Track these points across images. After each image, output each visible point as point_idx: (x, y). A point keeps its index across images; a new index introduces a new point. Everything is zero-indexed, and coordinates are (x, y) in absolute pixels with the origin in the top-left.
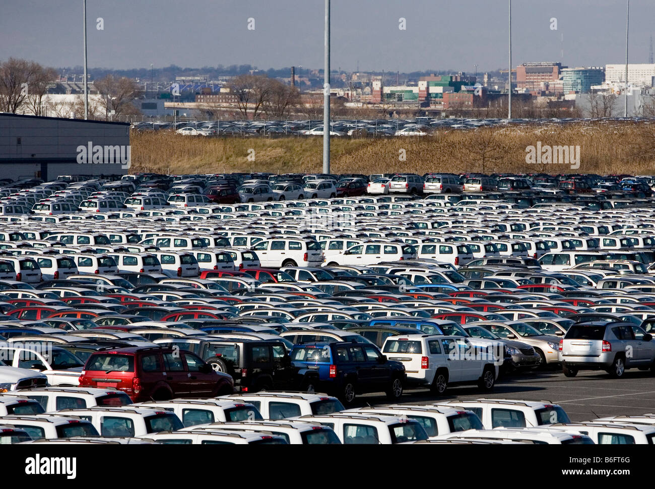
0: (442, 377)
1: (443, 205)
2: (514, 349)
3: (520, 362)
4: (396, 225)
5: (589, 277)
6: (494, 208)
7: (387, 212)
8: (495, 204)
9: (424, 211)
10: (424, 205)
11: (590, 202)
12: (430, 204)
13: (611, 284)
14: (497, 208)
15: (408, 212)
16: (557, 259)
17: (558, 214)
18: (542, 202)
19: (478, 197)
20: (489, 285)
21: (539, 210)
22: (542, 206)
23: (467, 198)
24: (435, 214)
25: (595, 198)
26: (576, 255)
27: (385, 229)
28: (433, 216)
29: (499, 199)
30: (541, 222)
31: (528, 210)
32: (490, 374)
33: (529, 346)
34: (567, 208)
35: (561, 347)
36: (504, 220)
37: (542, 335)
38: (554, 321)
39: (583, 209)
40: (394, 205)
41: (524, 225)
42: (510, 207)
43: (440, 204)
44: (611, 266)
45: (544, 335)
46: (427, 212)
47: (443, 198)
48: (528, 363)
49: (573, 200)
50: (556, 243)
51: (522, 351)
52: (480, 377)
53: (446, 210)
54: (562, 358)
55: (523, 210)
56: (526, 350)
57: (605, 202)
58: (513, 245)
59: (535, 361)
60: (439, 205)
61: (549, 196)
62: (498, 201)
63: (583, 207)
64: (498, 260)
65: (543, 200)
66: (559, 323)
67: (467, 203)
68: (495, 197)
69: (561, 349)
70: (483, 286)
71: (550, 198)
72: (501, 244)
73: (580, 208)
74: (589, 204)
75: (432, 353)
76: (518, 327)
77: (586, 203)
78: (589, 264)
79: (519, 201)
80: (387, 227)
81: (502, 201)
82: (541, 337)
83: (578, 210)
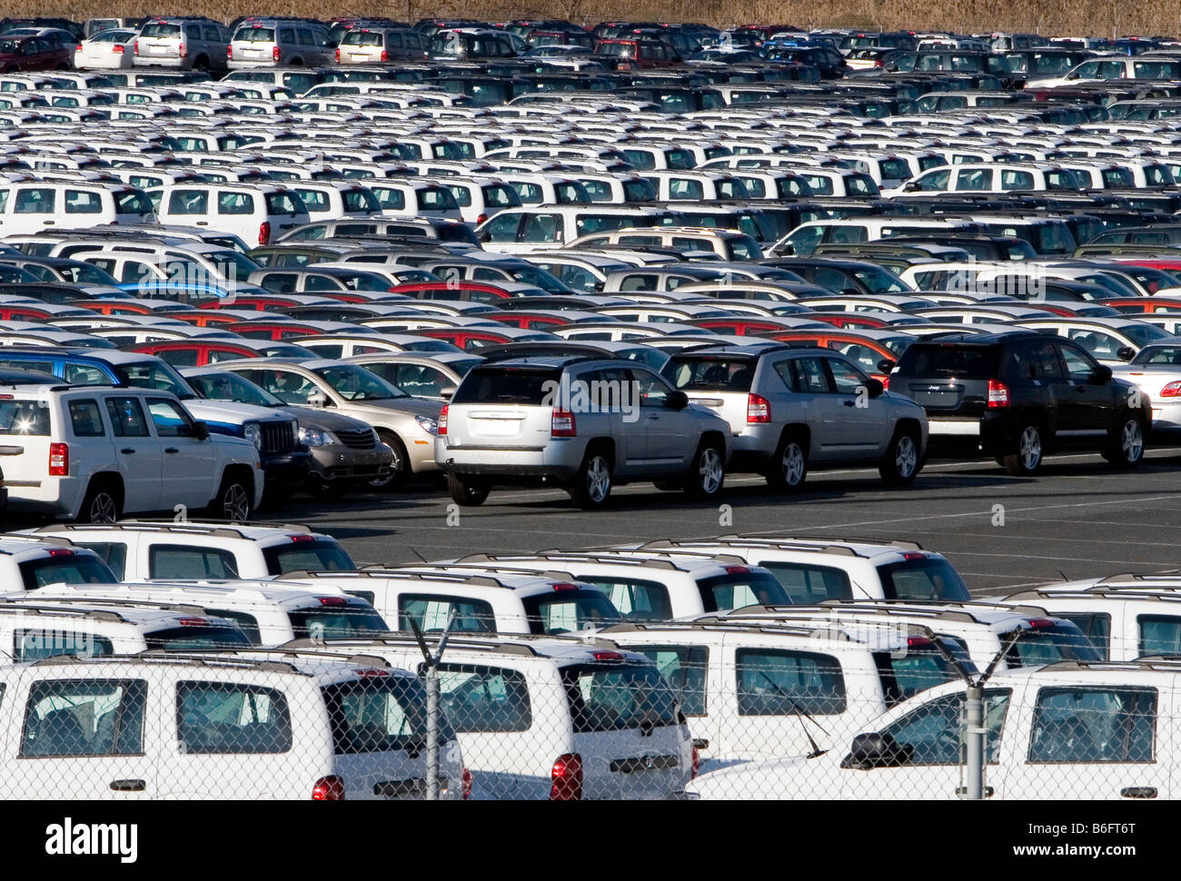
0: (104, 499)
1: (266, 95)
2: (321, 432)
3: (337, 467)
4: (116, 142)
5: (600, 268)
6: (403, 104)
7: (108, 113)
8: (405, 94)
9: (209, 111)
10: (215, 95)
11: (666, 92)
12: (231, 93)
13: (641, 282)
14: (410, 104)
15: (168, 113)
16: (526, 228)
17: (572, 119)
18: (538, 90)
19: (367, 77)
20: (318, 283)
21: (523, 111)
22: (536, 99)
23: (336, 78)
24: (236, 118)
25: (684, 81)
26: (579, 217)
27: (83, 150)
28: (228, 123)
29: (421, 83)
30: (517, 139)
31: (493, 109)
32: (238, 491)
33: (361, 425)
34: (599, 105)
35: (443, 425)
36: (417, 133)
37: (402, 397)
38: (438, 361)
39: (643, 109)
40: (132, 96)
41: (471, 146)
42: (447, 101)
43: (259, 94)
44: (667, 242)
45: (409, 397)
46: (217, 112)
47: (269, 78)
48: (359, 468)
49: (622, 86)
50: (538, 189)
51: (340, 438)
52: (211, 501)
53: (270, 109)
54: (446, 456)
55: (479, 111)
56: (353, 436)
57: (706, 92)
58: (420, 194)
59: (378, 466)
60: (255, 96)
61: (559, 75)
62: (415, 87)
63: (644, 104)
64: (366, 227)
65: (540, 86)
66: (449, 365)
67: (333, 91)
68: (412, 77)
69: (443, 431)
70: (300, 287)
71: (560, 81)
72: (390, 189)
73: (635, 107)
74: (664, 98)
75: (77, 434)
76: (338, 378)
77: (656, 94)
78: (608, 239)
79: (476, 89)
80: (90, 145)
81: (427, 86)
82: (402, 403)
83: (628, 111)
